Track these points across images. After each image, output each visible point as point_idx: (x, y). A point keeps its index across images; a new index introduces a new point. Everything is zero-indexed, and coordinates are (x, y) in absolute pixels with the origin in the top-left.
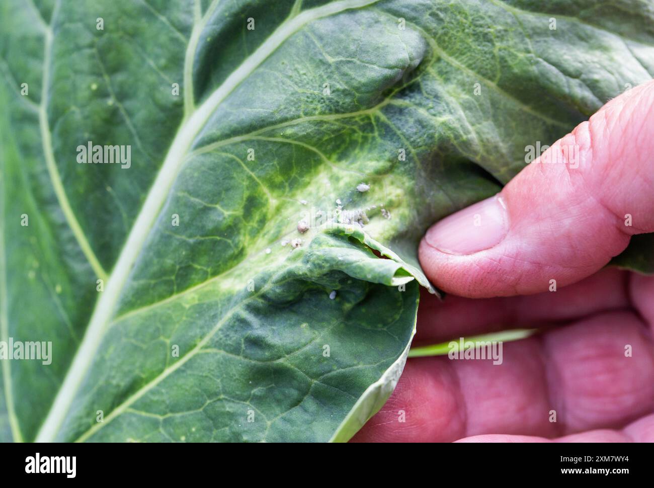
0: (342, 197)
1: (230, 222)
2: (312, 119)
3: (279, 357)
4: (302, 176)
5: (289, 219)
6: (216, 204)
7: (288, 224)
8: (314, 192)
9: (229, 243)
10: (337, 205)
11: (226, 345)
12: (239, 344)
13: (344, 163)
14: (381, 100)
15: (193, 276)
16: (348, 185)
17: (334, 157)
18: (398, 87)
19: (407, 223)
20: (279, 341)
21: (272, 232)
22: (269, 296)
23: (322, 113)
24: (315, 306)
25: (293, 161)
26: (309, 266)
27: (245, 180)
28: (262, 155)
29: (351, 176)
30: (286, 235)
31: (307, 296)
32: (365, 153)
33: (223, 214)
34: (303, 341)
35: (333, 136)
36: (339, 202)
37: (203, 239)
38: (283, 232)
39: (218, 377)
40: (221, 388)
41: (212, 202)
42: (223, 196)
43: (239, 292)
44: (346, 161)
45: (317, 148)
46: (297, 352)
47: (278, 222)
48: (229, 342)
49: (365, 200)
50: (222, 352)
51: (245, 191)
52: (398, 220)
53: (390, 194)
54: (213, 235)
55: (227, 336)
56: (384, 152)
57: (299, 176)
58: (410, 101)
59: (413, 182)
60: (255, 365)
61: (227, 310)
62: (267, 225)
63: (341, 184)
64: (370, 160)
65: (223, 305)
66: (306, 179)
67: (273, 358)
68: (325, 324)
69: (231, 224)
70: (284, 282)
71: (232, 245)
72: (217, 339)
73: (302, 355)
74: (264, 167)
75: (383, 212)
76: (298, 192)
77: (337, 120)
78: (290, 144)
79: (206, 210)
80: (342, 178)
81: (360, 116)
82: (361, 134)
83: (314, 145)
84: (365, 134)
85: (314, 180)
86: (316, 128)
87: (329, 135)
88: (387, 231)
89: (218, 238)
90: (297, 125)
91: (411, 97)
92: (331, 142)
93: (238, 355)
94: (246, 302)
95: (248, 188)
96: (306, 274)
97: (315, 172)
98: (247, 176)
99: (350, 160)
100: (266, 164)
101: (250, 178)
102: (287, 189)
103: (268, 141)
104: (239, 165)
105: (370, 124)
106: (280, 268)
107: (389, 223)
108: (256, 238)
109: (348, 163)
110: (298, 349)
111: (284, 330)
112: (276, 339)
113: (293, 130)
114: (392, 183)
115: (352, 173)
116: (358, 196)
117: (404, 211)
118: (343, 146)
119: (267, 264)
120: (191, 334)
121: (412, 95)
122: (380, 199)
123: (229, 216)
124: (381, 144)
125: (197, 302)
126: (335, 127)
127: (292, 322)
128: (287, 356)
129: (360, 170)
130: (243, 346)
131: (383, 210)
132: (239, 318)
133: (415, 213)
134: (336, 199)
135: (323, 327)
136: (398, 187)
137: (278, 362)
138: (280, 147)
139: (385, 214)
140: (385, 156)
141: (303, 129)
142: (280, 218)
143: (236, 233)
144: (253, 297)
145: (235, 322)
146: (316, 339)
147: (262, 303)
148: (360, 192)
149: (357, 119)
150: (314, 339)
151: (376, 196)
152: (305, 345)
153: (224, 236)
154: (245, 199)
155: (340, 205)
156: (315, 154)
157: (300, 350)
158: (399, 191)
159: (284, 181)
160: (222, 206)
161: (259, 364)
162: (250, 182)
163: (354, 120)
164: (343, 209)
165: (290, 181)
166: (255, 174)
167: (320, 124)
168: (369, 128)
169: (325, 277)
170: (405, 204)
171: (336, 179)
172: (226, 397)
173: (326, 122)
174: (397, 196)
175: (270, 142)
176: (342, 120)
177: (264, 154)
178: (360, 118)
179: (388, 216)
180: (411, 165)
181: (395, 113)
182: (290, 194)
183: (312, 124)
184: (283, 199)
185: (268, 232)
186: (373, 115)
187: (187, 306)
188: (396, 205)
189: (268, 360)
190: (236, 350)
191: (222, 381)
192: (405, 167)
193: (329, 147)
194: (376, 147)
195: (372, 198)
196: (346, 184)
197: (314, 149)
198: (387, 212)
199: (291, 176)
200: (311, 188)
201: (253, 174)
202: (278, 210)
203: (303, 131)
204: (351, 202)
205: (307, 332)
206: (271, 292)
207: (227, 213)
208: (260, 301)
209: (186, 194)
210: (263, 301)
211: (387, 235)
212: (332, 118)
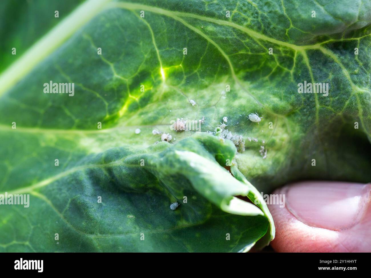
0: (231, 116)
1: (115, 85)
2: (238, 28)
3: (92, 233)
4: (203, 76)
5: (171, 111)
6: (112, 62)
7: (168, 115)
8: (207, 97)
9: (105, 105)
10: (222, 121)
11: (55, 198)
12: (66, 202)
13: (248, 85)
14: (313, 43)
15: (60, 120)
16: (242, 108)
17: (242, 73)
18: (335, 39)
19: (277, 169)
20: (100, 218)
21: (150, 115)
22: (115, 172)
23: (250, 27)
24: (153, 207)
25: (201, 58)
26: (162, 159)
27: (148, 54)
28: (175, 38)
29: (249, 101)
30: (161, 124)
31: (150, 193)
32: (273, 85)
33: (112, 75)
34: (121, 228)
35: (250, 53)
36: (225, 119)
37: (84, 89)
38: (160, 121)
39: (33, 224)
40: (29, 235)
41: (108, 58)
42: (121, 58)
43: (92, 155)
44: (251, 83)
45: (230, 57)
46: (109, 235)
47: (159, 108)
48: (58, 196)
49: (251, 130)
50: (49, 203)
51: (143, 64)
52: (270, 163)
53: (276, 135)
54: (94, 90)
55: (60, 190)
56: (291, 94)
57: (200, 75)
58: (339, 57)
59: (303, 134)
60: (69, 229)
61: (72, 166)
62: (148, 106)
63: (236, 103)
64: (274, 94)
65: (72, 160)
66: (206, 82)
67: (86, 231)
68: (150, 226)
69: (115, 88)
70: (134, 166)
71: (107, 108)
72: (51, 188)
73: (112, 240)
74: (171, 49)
75: (261, 149)
76: (193, 90)
77: (261, 41)
78: (206, 41)
79: (99, 63)
80: (240, 98)
81: (285, 47)
82: (278, 64)
83: (227, 53)
84: (281, 67)
85: (213, 86)
86: (238, 38)
87: (247, 51)
88: (257, 169)
89: (98, 95)
90: (221, 26)
91: (342, 54)
92: (246, 58)
93: (61, 212)
94: (92, 166)
95: (146, 62)
96: (155, 166)
97: (217, 79)
98: (151, 50)
99: (255, 84)
100: (174, 48)
101: (153, 53)
102: (183, 82)
103: (187, 28)
104: (150, 37)
105: (291, 60)
106: (138, 152)
107: (262, 162)
108: (132, 113)
109: (252, 86)
110: (112, 233)
111: (111, 210)
112: (98, 214)
113: (215, 29)
114: (284, 126)
115: (252, 98)
116: (246, 123)
117: (281, 156)
118: (255, 68)
119: (131, 143)
120: (32, 172)
121: (344, 52)
122: (264, 136)
123: (117, 80)
124: (292, 83)
125: (52, 145)
126: (256, 46)
127: (122, 209)
128: (99, 234)
129: (260, 99)
130: (68, 206)
131: (263, 147)
132: (78, 178)
133: (289, 163)
134: (224, 116)
135: (146, 228)
136: (286, 131)
137: (89, 237)
138: (196, 39)
139: (262, 152)
140: (290, 98)
141: (225, 33)
142: (163, 106)
143: (116, 98)
144: (100, 166)
145: (72, 180)
146: (134, 234)
147: (105, 175)
148: (249, 120)
149: (281, 49)
150: (131, 232)
151: (263, 131)
152: (120, 233)
153: (103, 96)
154: (139, 71)
155: (225, 123)
156: (225, 62)
157: (113, 235)
158: (285, 137)
159: (184, 72)
160: (116, 67)
161: (73, 229)
162: (151, 57)
163: (278, 48)
164: (226, 128)
165: (189, 75)
166: (160, 52)
167: (243, 36)
168: (288, 63)
169: (171, 179)
170: (284, 150)
171: (233, 95)
172: (30, 246)
173: (249, 37)
174: (282, 140)
175: (188, 29)
176: (267, 43)
177: (177, 38)
178: (284, 49)
179: (264, 155)
180: (310, 118)
181: (320, 61)
182: (183, 88)
183: (236, 32)
184: (175, 88)
185: (146, 113)
186: (297, 53)
187: (43, 144)
188: (276, 147)
189: (81, 230)
190: (60, 207)
191: (34, 229)
192: (303, 118)
193: (242, 62)
194: (285, 85)
195: (257, 132)
196: (241, 106)
197: (226, 57)
198: (265, 151)
199: (192, 71)
200: (206, 93)
201: (158, 51)
202: (166, 97)
203: (224, 34)
204: (236, 125)
205: (129, 223)
206: (118, 169)
207: (116, 76)
208: (105, 172)
209: (90, 39)
210: (107, 174)
211: (254, 172)
212: (257, 35)
